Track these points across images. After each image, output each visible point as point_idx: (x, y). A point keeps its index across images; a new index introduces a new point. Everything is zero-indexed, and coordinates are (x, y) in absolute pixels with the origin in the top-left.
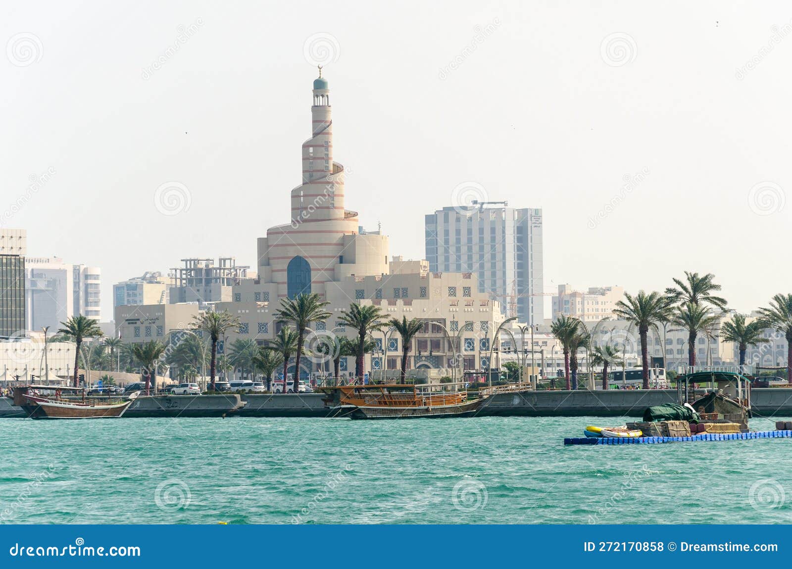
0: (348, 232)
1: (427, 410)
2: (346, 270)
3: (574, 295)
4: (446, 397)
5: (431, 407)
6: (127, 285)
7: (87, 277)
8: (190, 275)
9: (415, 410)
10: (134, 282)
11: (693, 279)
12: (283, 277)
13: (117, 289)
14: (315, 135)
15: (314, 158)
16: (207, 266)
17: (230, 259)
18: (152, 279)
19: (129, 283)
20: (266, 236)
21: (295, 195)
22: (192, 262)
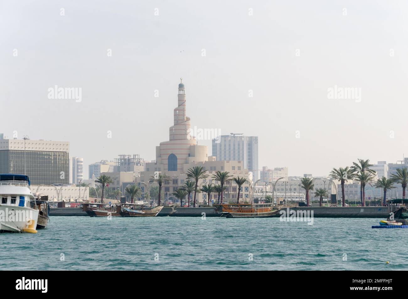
0: (192, 144)
1: (257, 214)
2: (191, 159)
3: (269, 170)
4: (264, 209)
5: (258, 213)
6: (94, 165)
7: (78, 162)
8: (122, 161)
9: (252, 214)
10: (97, 164)
11: (362, 162)
12: (166, 162)
13: (91, 166)
14: (179, 106)
15: (179, 115)
16: (128, 158)
17: (138, 155)
18: (104, 163)
19: (95, 164)
20: (159, 146)
21: (171, 129)
22: (123, 156)
